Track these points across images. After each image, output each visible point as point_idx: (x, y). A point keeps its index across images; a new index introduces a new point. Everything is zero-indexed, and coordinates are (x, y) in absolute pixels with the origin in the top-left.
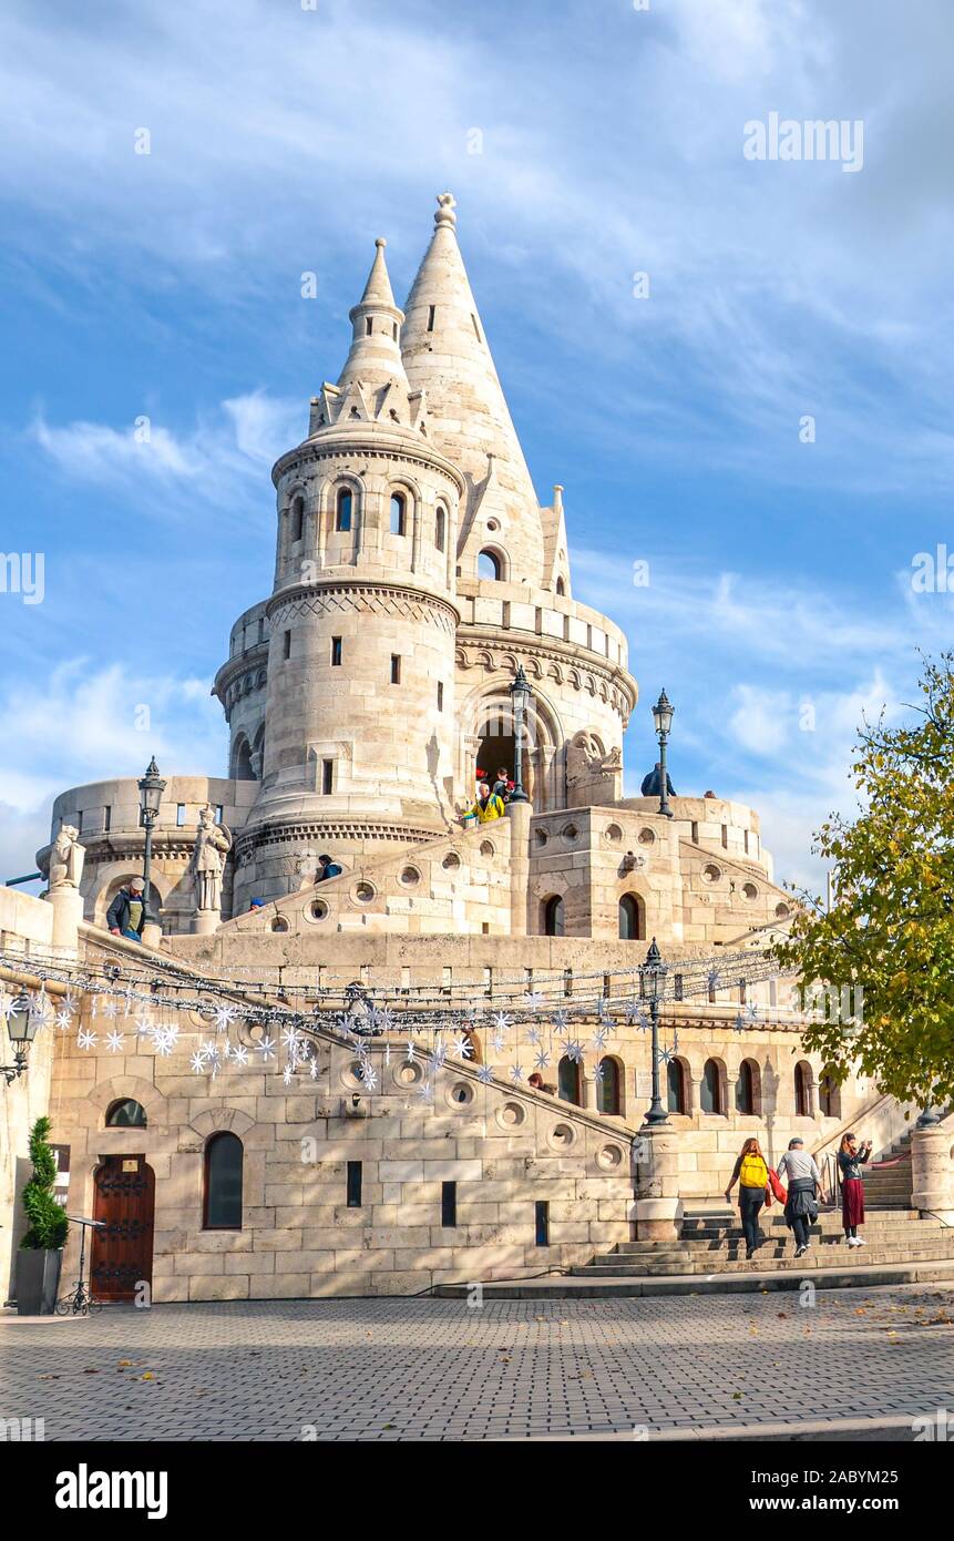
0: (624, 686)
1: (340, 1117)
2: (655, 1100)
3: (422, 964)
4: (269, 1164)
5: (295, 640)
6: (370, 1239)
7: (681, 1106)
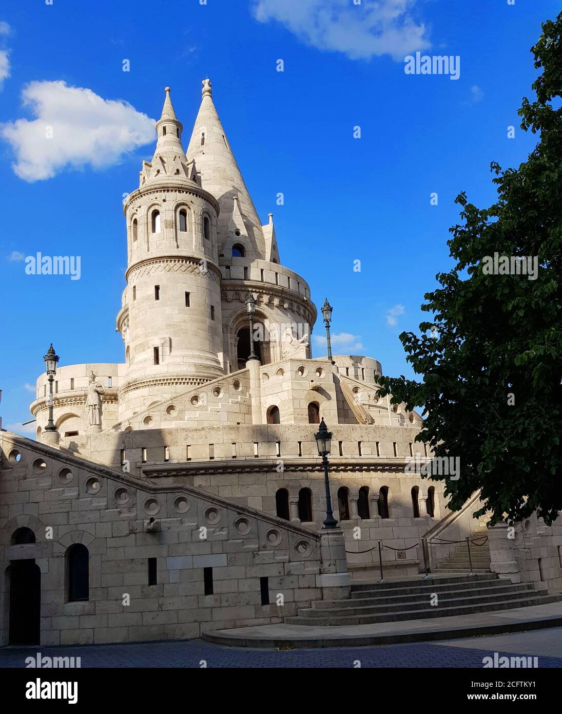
0: (309, 308)
1: (143, 532)
2: (330, 513)
3: (198, 443)
4: (103, 562)
5: (138, 290)
6: (163, 604)
7: (345, 515)
